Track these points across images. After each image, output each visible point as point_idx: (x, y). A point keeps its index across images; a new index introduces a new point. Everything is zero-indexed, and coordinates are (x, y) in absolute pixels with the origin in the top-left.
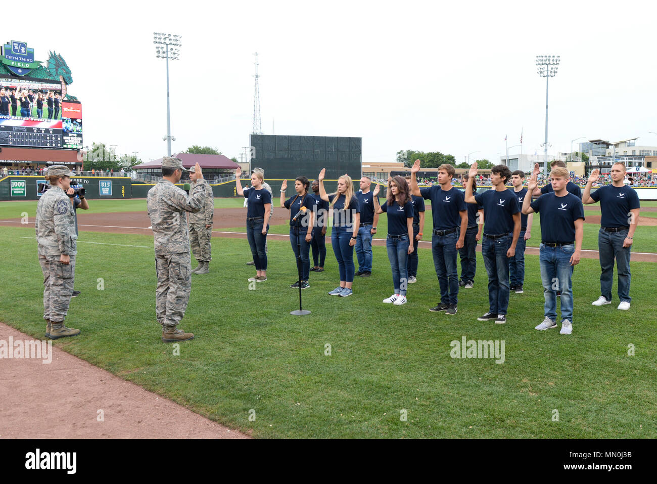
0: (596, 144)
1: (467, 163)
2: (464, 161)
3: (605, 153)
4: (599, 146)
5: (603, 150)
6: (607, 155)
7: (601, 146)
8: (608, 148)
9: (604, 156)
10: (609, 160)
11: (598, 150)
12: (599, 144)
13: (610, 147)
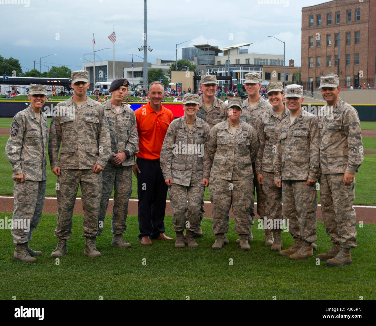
0: (203, 49)
1: (38, 70)
2: (33, 69)
3: (214, 61)
4: (206, 52)
5: (212, 57)
6: (216, 64)
7: (209, 52)
8: (217, 55)
9: (213, 64)
10: (221, 70)
11: (206, 57)
12: (207, 49)
13: (219, 54)
